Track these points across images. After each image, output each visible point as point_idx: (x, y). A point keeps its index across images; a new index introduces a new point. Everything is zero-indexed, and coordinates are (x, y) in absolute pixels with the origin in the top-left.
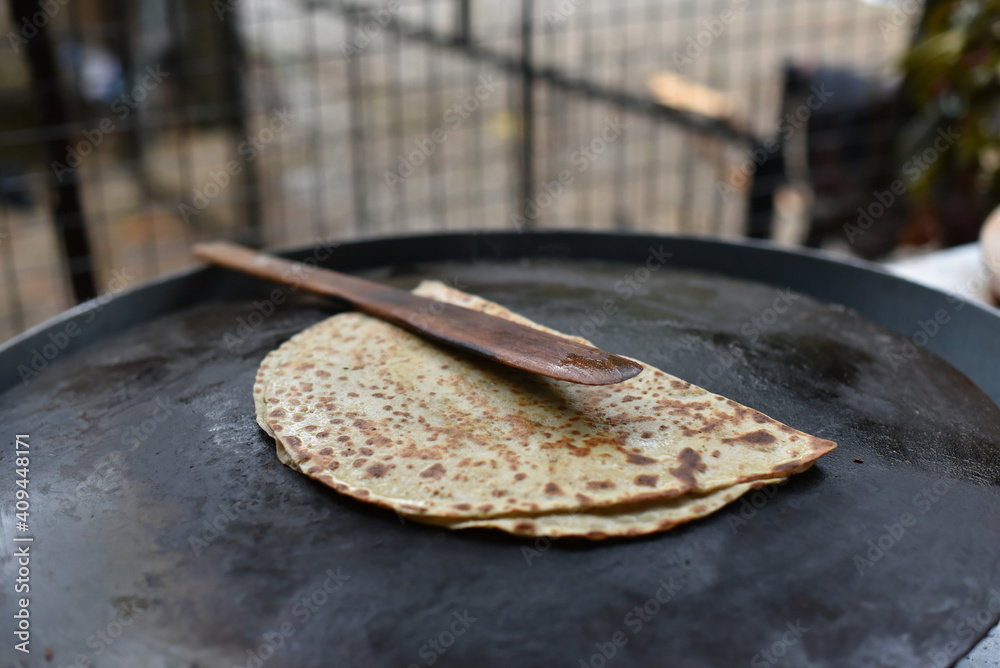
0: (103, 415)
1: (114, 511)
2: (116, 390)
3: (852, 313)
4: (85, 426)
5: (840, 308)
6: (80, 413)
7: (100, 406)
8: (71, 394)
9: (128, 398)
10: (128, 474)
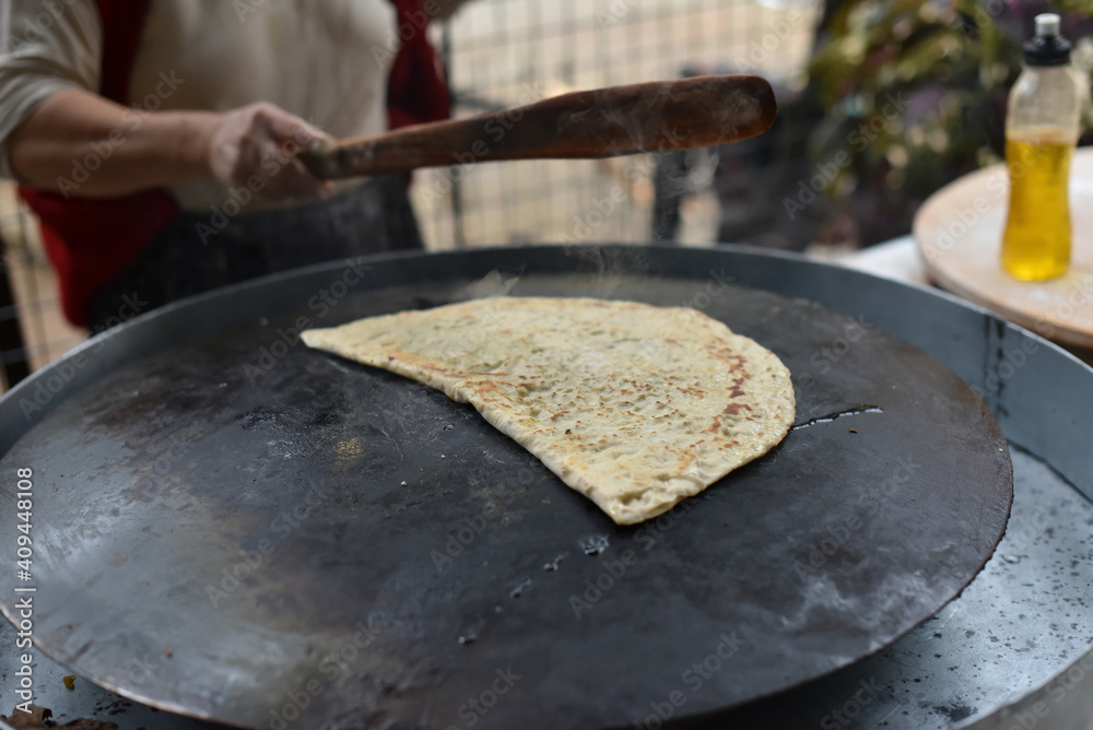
0: (146, 443)
1: (191, 525)
2: (150, 420)
3: (816, 305)
4: (132, 454)
5: (804, 302)
6: (123, 443)
7: (141, 435)
8: (103, 427)
9: (166, 426)
10: (193, 492)
